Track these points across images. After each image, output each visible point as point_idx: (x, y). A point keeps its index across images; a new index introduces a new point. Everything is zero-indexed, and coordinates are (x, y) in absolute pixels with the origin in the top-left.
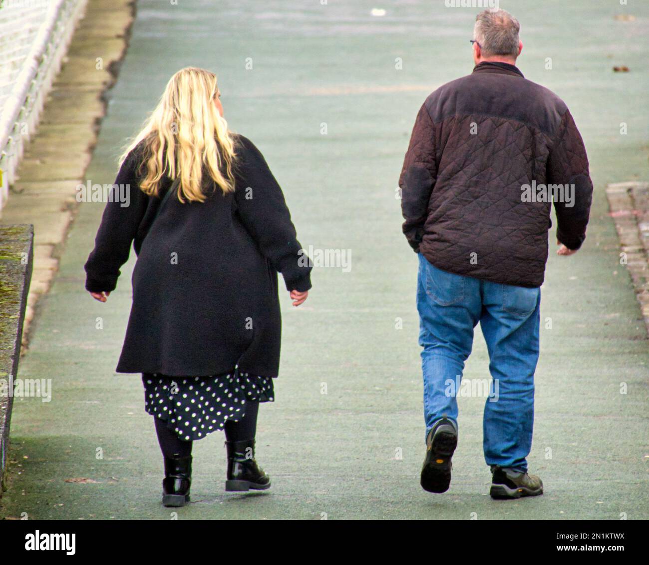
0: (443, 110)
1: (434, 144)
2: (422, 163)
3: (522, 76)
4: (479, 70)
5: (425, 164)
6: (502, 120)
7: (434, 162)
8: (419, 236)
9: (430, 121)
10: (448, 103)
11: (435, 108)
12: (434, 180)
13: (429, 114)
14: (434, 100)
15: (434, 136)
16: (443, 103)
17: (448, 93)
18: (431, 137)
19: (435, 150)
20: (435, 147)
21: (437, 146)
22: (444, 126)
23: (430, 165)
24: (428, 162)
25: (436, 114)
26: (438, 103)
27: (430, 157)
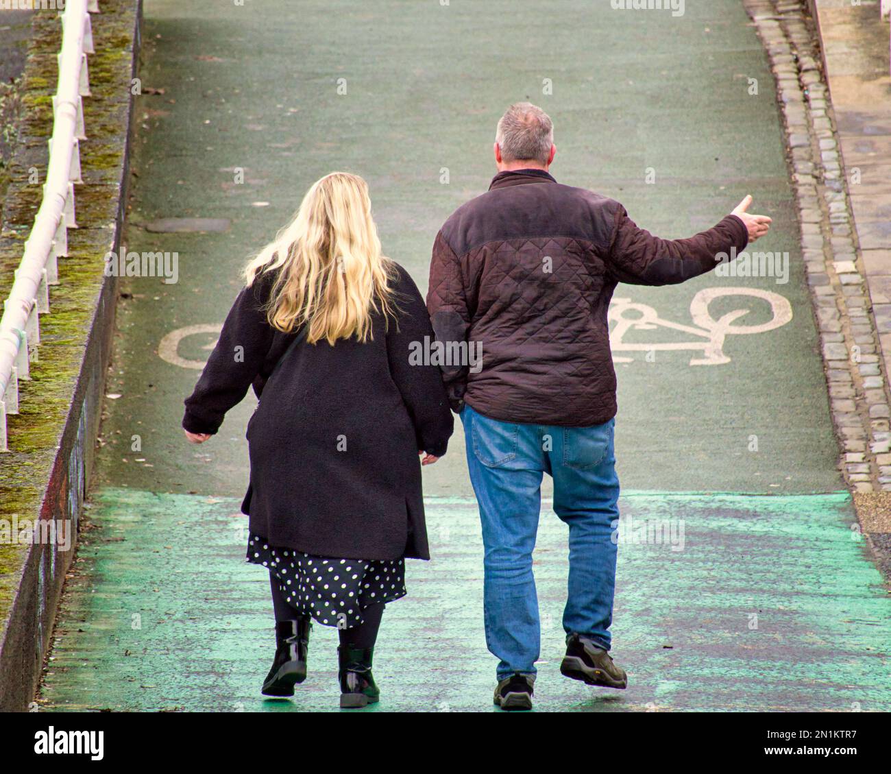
0: (468, 239)
1: (462, 282)
2: (450, 306)
3: (555, 181)
4: (500, 183)
5: (455, 306)
6: (544, 239)
7: (464, 303)
8: (459, 392)
9: (452, 254)
10: (472, 231)
11: (456, 237)
12: (469, 325)
13: (449, 245)
14: (452, 227)
15: (460, 272)
16: (466, 231)
17: (470, 218)
18: (456, 273)
19: (463, 289)
20: (463, 284)
21: (466, 284)
22: (471, 259)
23: (459, 307)
24: (457, 304)
25: (458, 243)
26: (459, 232)
27: (459, 297)
